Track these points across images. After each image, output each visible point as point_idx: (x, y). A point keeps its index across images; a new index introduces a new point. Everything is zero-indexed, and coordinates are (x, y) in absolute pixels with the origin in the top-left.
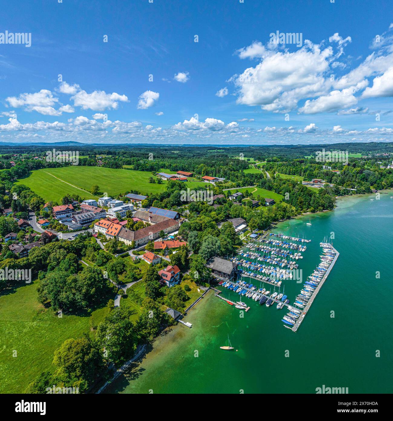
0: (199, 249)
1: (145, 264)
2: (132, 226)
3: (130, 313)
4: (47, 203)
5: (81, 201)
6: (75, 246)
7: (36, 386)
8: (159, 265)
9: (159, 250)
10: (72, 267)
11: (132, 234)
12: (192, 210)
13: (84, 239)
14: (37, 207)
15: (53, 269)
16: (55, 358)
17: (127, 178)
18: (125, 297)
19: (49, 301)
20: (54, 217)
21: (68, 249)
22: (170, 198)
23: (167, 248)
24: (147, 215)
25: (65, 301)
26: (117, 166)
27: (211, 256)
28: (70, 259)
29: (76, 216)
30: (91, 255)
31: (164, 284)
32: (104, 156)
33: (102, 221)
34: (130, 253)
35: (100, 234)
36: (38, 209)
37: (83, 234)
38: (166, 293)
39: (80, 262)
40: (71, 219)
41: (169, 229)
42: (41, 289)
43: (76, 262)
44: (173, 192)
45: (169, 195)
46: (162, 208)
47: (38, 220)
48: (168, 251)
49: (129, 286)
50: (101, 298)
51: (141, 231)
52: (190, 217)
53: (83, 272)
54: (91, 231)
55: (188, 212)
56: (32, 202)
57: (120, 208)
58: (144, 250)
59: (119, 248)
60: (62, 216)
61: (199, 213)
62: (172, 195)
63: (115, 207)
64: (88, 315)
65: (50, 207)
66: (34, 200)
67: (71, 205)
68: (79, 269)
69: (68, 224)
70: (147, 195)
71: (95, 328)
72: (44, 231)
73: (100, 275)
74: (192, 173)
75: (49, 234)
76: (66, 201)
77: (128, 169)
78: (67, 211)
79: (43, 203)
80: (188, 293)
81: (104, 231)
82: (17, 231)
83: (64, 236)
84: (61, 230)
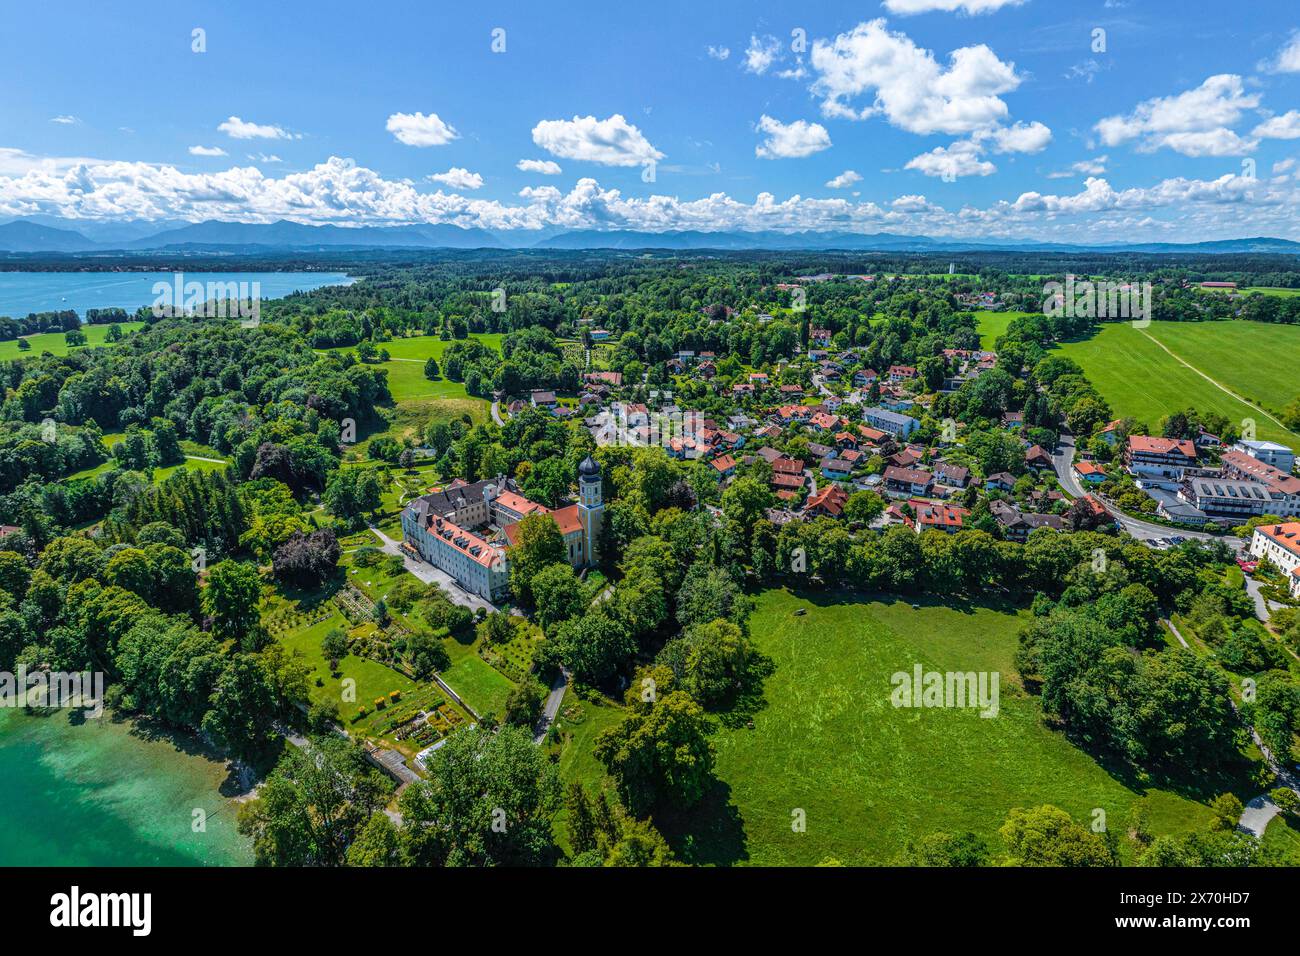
4: (1117, 421)
5: (1232, 440)
6: (1162, 570)
7: (950, 851)
10: (1130, 626)
13: (1202, 560)
14: (1085, 426)
15: (1074, 602)
16: (1009, 825)
19: (1038, 677)
20: (1123, 463)
21: (1138, 570)
25: (1081, 703)
28: (1132, 601)
29: (1197, 483)
30: (1209, 621)
35: (1269, 569)
36: (1088, 430)
37: (1201, 544)
39: (1161, 622)
40: (1174, 487)
42: (1030, 639)
43: (1151, 617)
47: (1076, 460)
50: (1198, 767)
53: (1161, 656)
54: (1234, 543)
56: (1076, 408)
60: (1149, 467)
64: (1139, 788)
65: (1123, 436)
66: (1083, 405)
67: (1190, 444)
68: (1152, 641)
69: (1162, 500)
71: (1144, 839)
72: (1083, 493)
73: (1219, 699)
75: (1095, 506)
76: (1179, 427)
78: (1174, 457)
79: (1106, 419)
81: (1286, 562)
82: (1018, 471)
83: (1135, 529)
84: (1132, 508)
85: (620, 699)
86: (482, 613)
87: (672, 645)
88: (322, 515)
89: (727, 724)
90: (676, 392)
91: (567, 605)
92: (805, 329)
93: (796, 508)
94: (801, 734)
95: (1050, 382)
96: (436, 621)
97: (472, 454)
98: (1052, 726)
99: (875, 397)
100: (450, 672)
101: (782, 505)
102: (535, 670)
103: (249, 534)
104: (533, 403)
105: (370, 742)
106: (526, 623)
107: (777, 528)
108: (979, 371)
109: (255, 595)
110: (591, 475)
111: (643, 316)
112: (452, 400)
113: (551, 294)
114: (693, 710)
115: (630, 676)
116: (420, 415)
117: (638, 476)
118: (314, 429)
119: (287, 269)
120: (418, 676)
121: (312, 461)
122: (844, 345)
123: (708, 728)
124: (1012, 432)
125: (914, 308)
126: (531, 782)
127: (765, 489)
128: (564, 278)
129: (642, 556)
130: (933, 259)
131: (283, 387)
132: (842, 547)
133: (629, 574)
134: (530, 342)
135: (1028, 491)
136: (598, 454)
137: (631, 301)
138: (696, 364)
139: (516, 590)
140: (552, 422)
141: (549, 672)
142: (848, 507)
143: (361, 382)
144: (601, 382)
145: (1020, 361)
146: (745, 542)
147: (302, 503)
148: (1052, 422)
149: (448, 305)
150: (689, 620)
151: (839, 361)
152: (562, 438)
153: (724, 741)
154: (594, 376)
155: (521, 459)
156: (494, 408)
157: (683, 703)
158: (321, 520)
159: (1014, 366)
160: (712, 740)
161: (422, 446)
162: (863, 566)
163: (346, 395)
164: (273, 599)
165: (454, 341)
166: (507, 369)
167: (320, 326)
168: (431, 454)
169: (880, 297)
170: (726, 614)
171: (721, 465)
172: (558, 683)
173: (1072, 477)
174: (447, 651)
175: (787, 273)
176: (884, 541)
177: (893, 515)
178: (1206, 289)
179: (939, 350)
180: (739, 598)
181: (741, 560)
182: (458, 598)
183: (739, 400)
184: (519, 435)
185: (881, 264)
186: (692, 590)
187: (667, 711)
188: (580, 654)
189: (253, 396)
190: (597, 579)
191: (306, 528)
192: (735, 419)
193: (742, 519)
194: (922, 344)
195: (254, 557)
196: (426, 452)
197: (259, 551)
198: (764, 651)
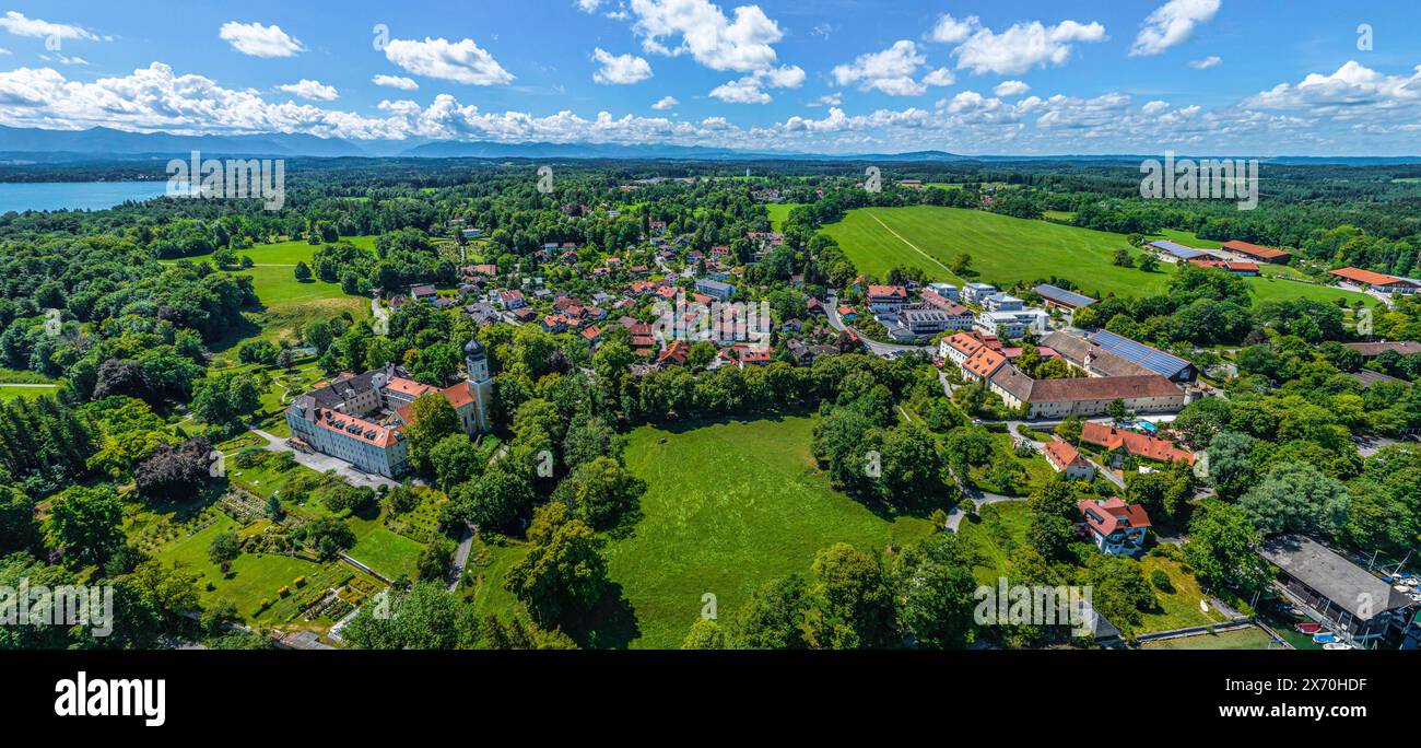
0: (1241, 490)
1: (1044, 467)
2: (1033, 365)
3: (978, 560)
4: (860, 277)
5: (925, 284)
6: (893, 374)
7: (781, 590)
8: (1085, 484)
9: (1096, 448)
10: (878, 413)
11: (1029, 384)
12: (1248, 367)
13: (914, 364)
14: (842, 282)
15: (844, 403)
16: (817, 562)
17: (1049, 244)
18: (975, 519)
19: (827, 458)
20: (866, 305)
21: (880, 376)
22: (1175, 318)
23: (1123, 451)
24: (1082, 347)
25: (853, 470)
26: (1029, 212)
27: (1291, 528)
28: (878, 396)
29: (908, 314)
30: (921, 403)
31: (1087, 538)
32: (999, 186)
33: (961, 335)
34: (1012, 426)
35: (950, 364)
36: (844, 285)
37: (913, 353)
38: (1089, 562)
39: (895, 408)
40: (896, 318)
41: (1144, 401)
42: (820, 432)
43: (889, 405)
44: (1187, 301)
45: (1170, 308)
46: (1137, 339)
47: (838, 306)
48: (1124, 458)
49: (991, 500)
50: (922, 497)
51: (1054, 383)
52: (1234, 388)
53: (896, 429)
54: (931, 350)
55: (1231, 370)
56: (836, 269)
57: (1010, 315)
58: (1050, 431)
59: (985, 407)
60: (882, 306)
61: (1280, 382)
62: (1183, 310)
63: (998, 309)
64: (889, 518)
65: (864, 286)
66: (840, 267)
67: (902, 288)
68: (890, 421)
69: (889, 326)
70: (1097, 296)
71: (896, 550)
72: (845, 328)
73: (930, 451)
74: (1288, 250)
75: (852, 336)
76: (897, 278)
77: (1057, 222)
78: (893, 298)
79: (854, 276)
80: (1160, 596)
81: (959, 359)
82: (804, 317)
83: (877, 348)
84: (873, 335)
85: (523, 537)
86: (384, 490)
87: (563, 484)
88: (192, 424)
89: (615, 537)
90: (546, 278)
91: (466, 468)
92: (646, 222)
93: (652, 362)
94: (670, 534)
95: (818, 253)
96: (336, 505)
97: (356, 348)
98: (838, 489)
99: (703, 271)
100: (357, 548)
101: (641, 361)
102: (442, 530)
103: (100, 457)
104: (414, 297)
105: (278, 631)
106: (428, 491)
107: (639, 379)
108: (772, 248)
109: (117, 516)
110: (476, 354)
111: (510, 215)
112: (329, 300)
113: (421, 198)
114: (586, 532)
115: (529, 516)
116: (294, 317)
117: (519, 351)
118: (170, 340)
119: (112, 177)
120: (323, 559)
121: (172, 373)
122: (676, 232)
123: (599, 544)
124: (797, 290)
125: (725, 203)
126: (449, 624)
127: (626, 349)
128: (431, 184)
129: (530, 417)
130: (735, 165)
131: (124, 300)
132: (689, 386)
133: (520, 433)
134: (404, 242)
135: (810, 330)
136: (481, 335)
137: (498, 203)
138: (560, 253)
139: (416, 464)
140: (433, 312)
141: (455, 528)
142: (690, 356)
143: (223, 288)
144: (477, 274)
145: (798, 239)
146: (615, 394)
147: (165, 416)
148: (821, 280)
149: (313, 210)
150: (575, 462)
151: (674, 245)
152: (446, 325)
153: (613, 552)
154: (470, 269)
155: (407, 347)
156: (375, 303)
157: (577, 529)
158: (190, 430)
159: (795, 242)
160: (603, 553)
161: (301, 345)
162: (704, 398)
163: (205, 304)
164: (141, 517)
165: (323, 245)
166: (384, 267)
167: (163, 236)
168: (312, 352)
169: (699, 195)
170: (605, 452)
171: (590, 334)
172: (465, 535)
173: (836, 317)
174: (352, 530)
175: (628, 178)
176: (719, 378)
177: (723, 358)
178: (905, 184)
179: (744, 233)
180: (615, 438)
181: (612, 408)
182: (357, 480)
183: (599, 281)
184: (403, 326)
185: (698, 169)
186: (575, 437)
187: (564, 538)
188: (483, 507)
189: (83, 312)
190: (491, 442)
191: (173, 440)
192: (597, 296)
193: (610, 375)
194: (733, 229)
195: (109, 479)
196: (307, 351)
197: (116, 471)
198: (637, 476)
